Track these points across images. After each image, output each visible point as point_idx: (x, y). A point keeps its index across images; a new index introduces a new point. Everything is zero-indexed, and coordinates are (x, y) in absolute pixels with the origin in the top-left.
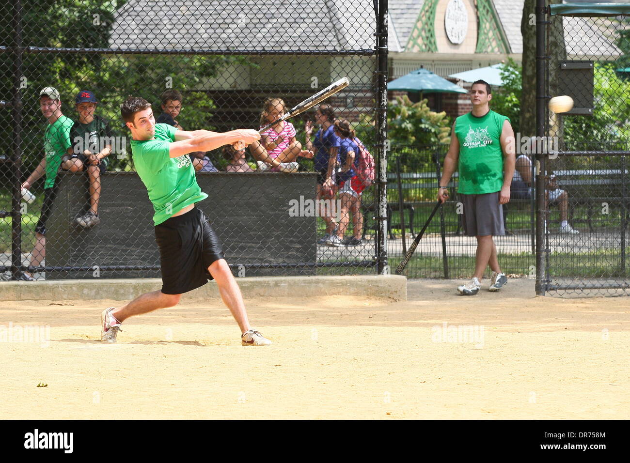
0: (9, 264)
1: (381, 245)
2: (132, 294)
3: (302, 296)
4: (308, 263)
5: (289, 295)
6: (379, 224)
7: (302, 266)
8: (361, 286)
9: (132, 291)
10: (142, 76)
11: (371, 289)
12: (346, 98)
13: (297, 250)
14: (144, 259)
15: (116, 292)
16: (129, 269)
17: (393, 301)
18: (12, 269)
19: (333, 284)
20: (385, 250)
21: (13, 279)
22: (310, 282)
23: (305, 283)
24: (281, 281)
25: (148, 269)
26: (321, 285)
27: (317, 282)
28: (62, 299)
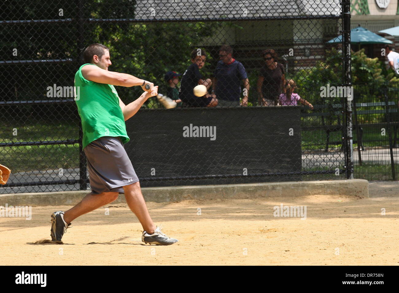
0: (78, 178)
1: (349, 158)
2: (169, 197)
3: (292, 196)
4: (296, 172)
5: (283, 196)
6: (347, 142)
7: (292, 174)
8: (335, 188)
9: (168, 195)
10: (159, 37)
11: (342, 190)
12: (304, 49)
13: (288, 163)
14: (176, 172)
15: (157, 197)
16: (166, 180)
17: (359, 198)
18: (80, 182)
19: (314, 187)
20: (352, 161)
21: (81, 189)
22: (298, 186)
23: (294, 186)
24: (277, 186)
25: (179, 179)
26: (306, 188)
27: (303, 186)
28: (117, 202)
